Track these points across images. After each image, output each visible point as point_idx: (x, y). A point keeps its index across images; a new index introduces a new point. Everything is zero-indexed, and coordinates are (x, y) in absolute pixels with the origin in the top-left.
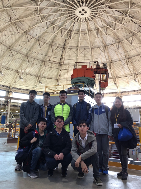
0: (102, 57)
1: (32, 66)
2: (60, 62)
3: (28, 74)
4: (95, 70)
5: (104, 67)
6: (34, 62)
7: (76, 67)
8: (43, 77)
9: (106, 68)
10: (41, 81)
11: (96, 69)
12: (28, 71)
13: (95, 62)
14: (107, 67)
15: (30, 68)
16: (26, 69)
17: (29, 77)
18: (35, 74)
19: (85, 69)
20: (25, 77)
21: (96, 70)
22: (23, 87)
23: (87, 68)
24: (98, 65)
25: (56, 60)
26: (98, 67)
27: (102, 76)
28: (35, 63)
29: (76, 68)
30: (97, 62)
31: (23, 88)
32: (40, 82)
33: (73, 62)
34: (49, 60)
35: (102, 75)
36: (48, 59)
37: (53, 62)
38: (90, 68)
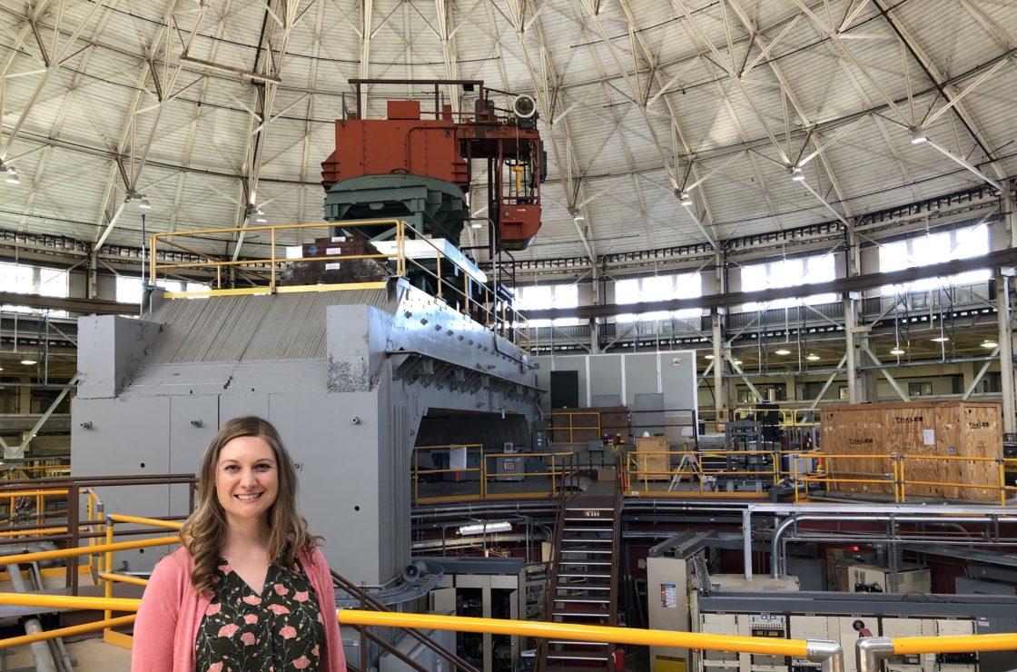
0: (505, 52)
1: (72, 88)
2: (255, 71)
3: (52, 140)
4: (468, 136)
5: (520, 119)
6: (85, 60)
7: (353, 109)
8: (150, 163)
9: (528, 125)
10: (139, 189)
11: (471, 129)
12: (45, 116)
13: (468, 86)
14: (536, 116)
15: (58, 101)
16: (30, 105)
17: (58, 156)
18: (98, 139)
19: (411, 124)
20: (30, 160)
21: (471, 134)
22: (23, 220)
23: (423, 117)
24: (485, 105)
25: (226, 55)
26: (485, 117)
27: (506, 169)
28: (89, 72)
29: (352, 116)
30: (477, 82)
31: (21, 229)
32: (131, 193)
33: (337, 78)
34: (185, 56)
35: (510, 165)
36: (180, 50)
37: (208, 69)
38: (441, 117)
